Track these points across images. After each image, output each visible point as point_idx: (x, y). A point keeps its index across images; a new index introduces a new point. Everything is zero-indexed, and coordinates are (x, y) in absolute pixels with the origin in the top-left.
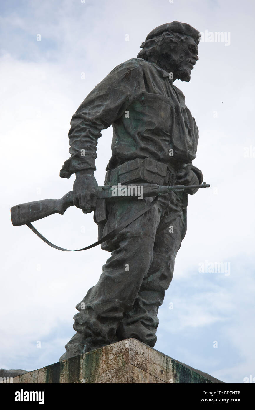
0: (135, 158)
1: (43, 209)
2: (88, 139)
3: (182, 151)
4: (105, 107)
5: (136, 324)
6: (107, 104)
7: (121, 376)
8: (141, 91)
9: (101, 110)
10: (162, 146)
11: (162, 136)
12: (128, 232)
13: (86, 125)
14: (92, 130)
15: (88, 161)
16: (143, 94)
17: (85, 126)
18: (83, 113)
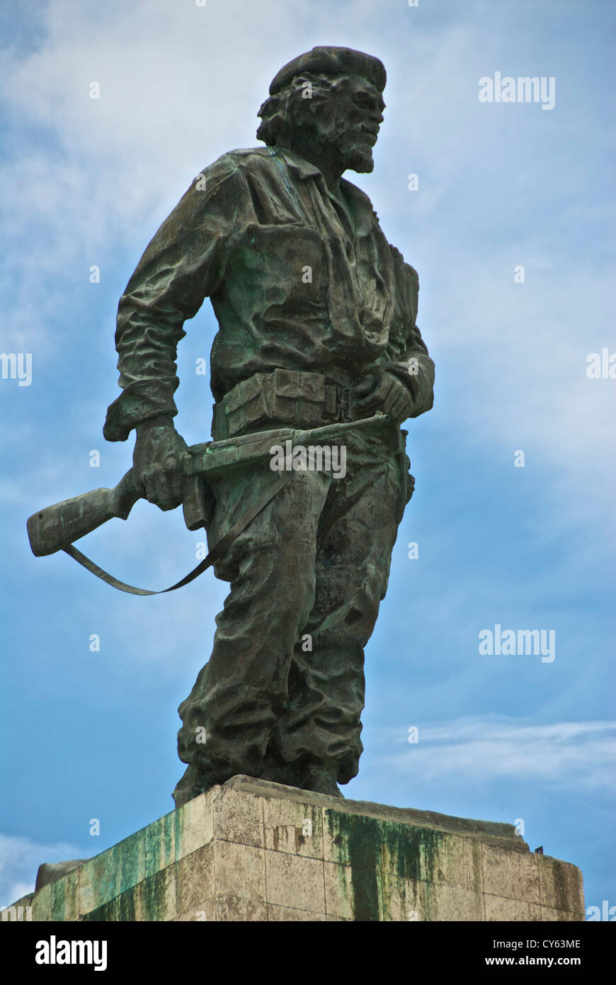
0: (253, 374)
1: (86, 512)
2: (151, 351)
3: (353, 339)
4: (175, 273)
5: (305, 727)
6: (181, 267)
7: (204, 867)
8: (248, 225)
9: (166, 283)
10: (309, 337)
11: (307, 313)
12: (250, 540)
13: (143, 319)
14: (156, 329)
15: (153, 398)
16: (252, 231)
17: (140, 324)
18: (134, 295)
